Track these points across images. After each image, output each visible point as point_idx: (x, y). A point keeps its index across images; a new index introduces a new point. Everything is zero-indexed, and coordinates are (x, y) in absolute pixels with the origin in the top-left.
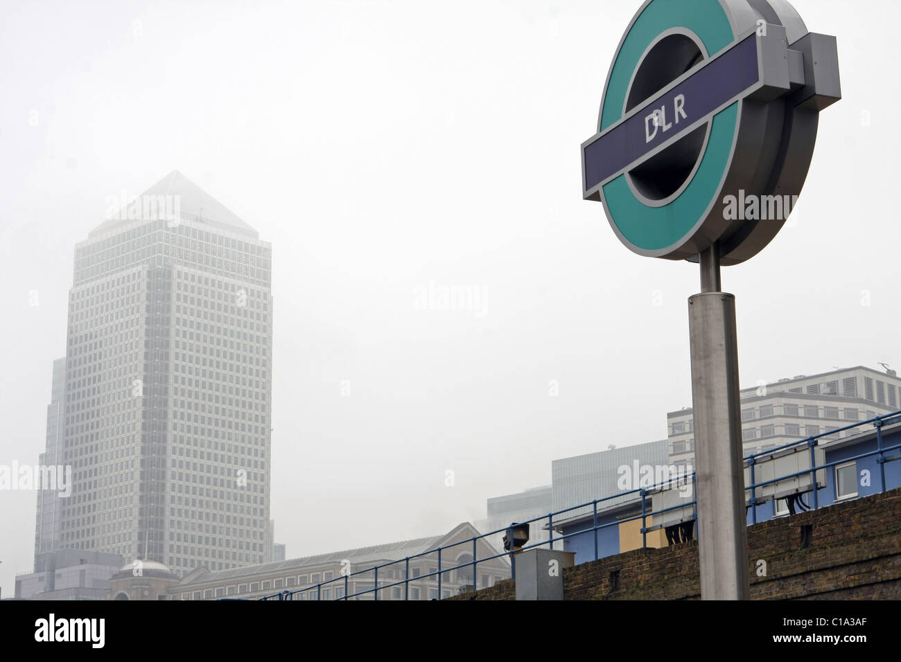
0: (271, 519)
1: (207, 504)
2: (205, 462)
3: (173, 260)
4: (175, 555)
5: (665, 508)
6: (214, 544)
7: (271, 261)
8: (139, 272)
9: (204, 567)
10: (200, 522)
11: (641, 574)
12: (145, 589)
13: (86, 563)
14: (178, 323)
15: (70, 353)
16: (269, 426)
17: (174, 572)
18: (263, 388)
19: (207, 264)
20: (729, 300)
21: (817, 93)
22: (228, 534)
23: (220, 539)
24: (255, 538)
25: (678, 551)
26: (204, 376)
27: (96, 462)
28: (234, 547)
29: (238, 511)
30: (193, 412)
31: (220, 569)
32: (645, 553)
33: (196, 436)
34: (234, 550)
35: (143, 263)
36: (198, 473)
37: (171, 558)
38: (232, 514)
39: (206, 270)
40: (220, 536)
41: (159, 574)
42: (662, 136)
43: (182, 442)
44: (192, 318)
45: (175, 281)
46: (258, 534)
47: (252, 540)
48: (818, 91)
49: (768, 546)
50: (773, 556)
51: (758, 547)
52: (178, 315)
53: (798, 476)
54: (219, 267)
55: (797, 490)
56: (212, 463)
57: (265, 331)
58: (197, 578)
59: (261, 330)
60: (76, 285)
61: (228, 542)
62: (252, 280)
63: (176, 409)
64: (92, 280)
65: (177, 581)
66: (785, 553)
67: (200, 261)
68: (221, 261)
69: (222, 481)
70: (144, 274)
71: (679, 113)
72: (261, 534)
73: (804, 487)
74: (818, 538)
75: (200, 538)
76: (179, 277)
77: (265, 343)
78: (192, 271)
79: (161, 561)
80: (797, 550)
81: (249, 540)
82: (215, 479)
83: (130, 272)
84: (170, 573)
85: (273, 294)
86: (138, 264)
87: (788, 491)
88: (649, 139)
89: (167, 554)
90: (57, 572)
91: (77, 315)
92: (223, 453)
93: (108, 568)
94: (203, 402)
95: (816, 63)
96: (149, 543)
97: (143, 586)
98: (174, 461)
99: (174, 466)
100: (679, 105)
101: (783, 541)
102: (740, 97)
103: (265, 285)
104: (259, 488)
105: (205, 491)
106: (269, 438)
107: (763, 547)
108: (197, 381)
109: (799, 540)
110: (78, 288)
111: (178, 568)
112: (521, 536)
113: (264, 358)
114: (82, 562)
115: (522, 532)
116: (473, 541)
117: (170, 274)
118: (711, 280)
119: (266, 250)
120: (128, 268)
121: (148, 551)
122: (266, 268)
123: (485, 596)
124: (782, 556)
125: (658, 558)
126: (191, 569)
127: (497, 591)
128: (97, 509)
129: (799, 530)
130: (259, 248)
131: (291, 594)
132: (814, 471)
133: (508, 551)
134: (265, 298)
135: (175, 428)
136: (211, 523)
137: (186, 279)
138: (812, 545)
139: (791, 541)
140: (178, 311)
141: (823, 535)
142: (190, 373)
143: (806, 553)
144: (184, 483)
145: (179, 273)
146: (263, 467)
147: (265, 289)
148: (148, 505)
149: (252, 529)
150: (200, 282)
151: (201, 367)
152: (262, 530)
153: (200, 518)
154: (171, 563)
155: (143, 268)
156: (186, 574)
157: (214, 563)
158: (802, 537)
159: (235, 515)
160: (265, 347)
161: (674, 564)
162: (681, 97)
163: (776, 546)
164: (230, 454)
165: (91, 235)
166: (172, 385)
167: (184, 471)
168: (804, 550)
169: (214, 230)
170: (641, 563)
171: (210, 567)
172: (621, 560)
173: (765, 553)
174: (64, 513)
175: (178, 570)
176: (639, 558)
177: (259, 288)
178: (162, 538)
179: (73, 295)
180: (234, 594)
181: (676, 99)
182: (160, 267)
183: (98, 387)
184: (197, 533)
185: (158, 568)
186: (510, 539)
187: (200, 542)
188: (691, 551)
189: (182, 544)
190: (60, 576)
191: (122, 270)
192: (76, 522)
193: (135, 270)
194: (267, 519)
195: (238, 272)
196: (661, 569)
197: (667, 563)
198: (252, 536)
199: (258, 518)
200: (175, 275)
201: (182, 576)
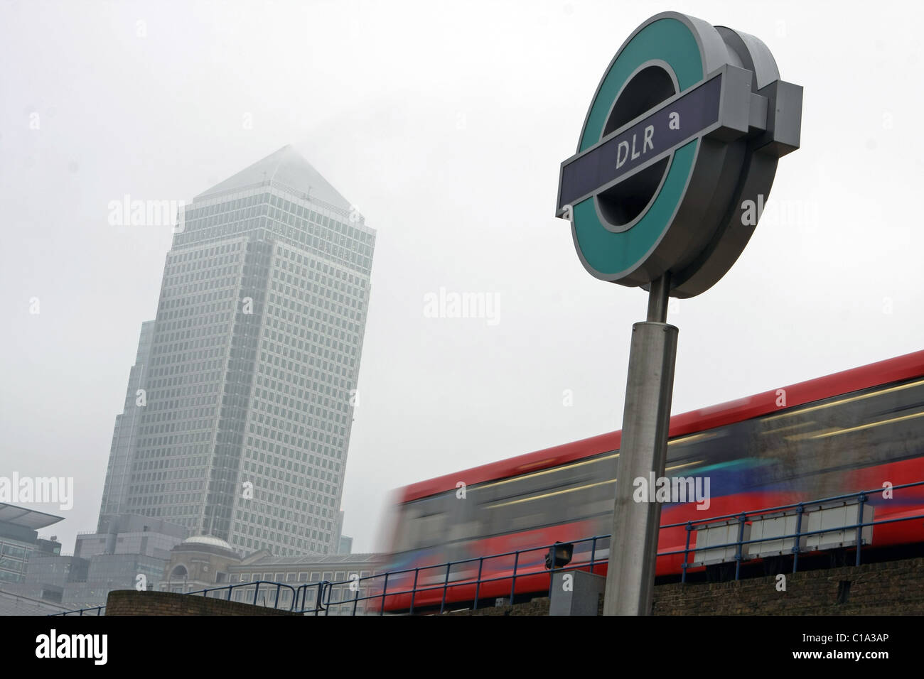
0: (341, 510)
1: (278, 487)
2: (282, 444)
3: (275, 235)
4: (240, 534)
5: (708, 546)
6: (280, 528)
7: (373, 249)
8: (240, 244)
9: (267, 550)
10: (270, 504)
11: (676, 610)
12: (205, 565)
13: (149, 530)
14: (272, 300)
15: (160, 316)
16: (351, 416)
17: (237, 552)
18: (350, 376)
19: (309, 243)
20: (672, 332)
21: (775, 140)
22: (296, 520)
23: (287, 524)
24: (323, 527)
25: (715, 591)
26: (292, 356)
27: (172, 430)
28: (300, 534)
29: (309, 498)
30: (275, 392)
31: (284, 554)
32: (683, 589)
33: (275, 417)
34: (300, 537)
35: (244, 234)
36: (273, 454)
37: (236, 537)
38: (302, 500)
39: (307, 249)
40: (288, 521)
41: (222, 551)
42: (630, 164)
43: (261, 420)
44: (287, 297)
45: (275, 255)
46: (326, 524)
47: (319, 529)
48: (777, 138)
49: (805, 597)
50: (807, 607)
51: (795, 597)
52: (273, 292)
53: (844, 530)
54: (320, 248)
55: (841, 544)
56: (288, 446)
57: (358, 319)
58: (259, 560)
59: (355, 317)
60: (174, 249)
61: (295, 527)
62: (351, 265)
63: (259, 386)
64: (191, 245)
65: (238, 560)
66: (820, 606)
67: (302, 240)
68: (323, 243)
69: (297, 465)
70: (244, 246)
71: (647, 143)
72: (330, 524)
73: (849, 542)
74: (855, 595)
75: (267, 520)
76: (279, 253)
77: (357, 330)
78: (293, 249)
79: (225, 539)
80: (832, 604)
81: (316, 529)
82: (290, 463)
83: (230, 242)
84: (232, 551)
85: (372, 281)
86: (239, 235)
87: (832, 544)
88: (619, 165)
89: (232, 533)
90: (120, 535)
91: (172, 279)
92: (301, 437)
93: (171, 537)
94: (287, 383)
95: (778, 111)
96: (215, 519)
97: (203, 562)
98: (251, 439)
99: (250, 444)
100: (648, 136)
101: (821, 594)
102: (700, 135)
103: (365, 272)
104: (333, 477)
105: (278, 473)
106: (349, 428)
107: (799, 597)
108: (284, 361)
109: (836, 595)
110: (176, 252)
111: (241, 548)
112: (564, 555)
113: (355, 346)
114: (146, 529)
115: (565, 552)
116: (515, 555)
117: (270, 250)
118: (658, 310)
119: (370, 237)
120: (229, 238)
121: (214, 527)
122: (368, 255)
123: (519, 612)
124: (817, 609)
125: (694, 595)
126: (254, 551)
127: (532, 608)
128: (167, 477)
129: (838, 585)
130: (364, 234)
131: (331, 585)
132: (861, 527)
133: (548, 570)
134: (363, 285)
135: (256, 406)
136: (280, 507)
137: (286, 256)
138: (848, 601)
139: (828, 595)
140: (274, 288)
141: (860, 593)
142: (278, 352)
143: (840, 608)
144: (258, 462)
145: (280, 249)
146: (339, 457)
147: (364, 276)
148: (219, 480)
149: (320, 517)
150: (299, 261)
151: (289, 347)
152: (330, 520)
153: (270, 500)
154: (235, 542)
155: (244, 240)
156: (249, 555)
157: (278, 547)
158: (840, 593)
159: (306, 501)
160: (357, 335)
161: (709, 603)
162: (651, 128)
163: (812, 598)
164: (308, 439)
165: (196, 200)
166: (258, 362)
167: (260, 450)
168: (839, 606)
169: (320, 210)
170: (677, 598)
171: (273, 552)
172: (658, 593)
173: (800, 604)
174: (133, 477)
175: (241, 550)
176: (676, 592)
177: (358, 274)
178: (229, 515)
179: (171, 258)
180: (293, 582)
181: (647, 130)
182: (261, 240)
183: (184, 355)
184: (265, 515)
185: (221, 545)
186: (552, 557)
187: (266, 524)
188: (728, 592)
189: (248, 524)
190: (121, 540)
191: (223, 239)
192: (145, 488)
193: (236, 240)
194: (337, 510)
195: (340, 256)
196: (696, 607)
197: (703, 602)
198: (319, 526)
199: (328, 507)
200: (275, 251)
201: (244, 556)
